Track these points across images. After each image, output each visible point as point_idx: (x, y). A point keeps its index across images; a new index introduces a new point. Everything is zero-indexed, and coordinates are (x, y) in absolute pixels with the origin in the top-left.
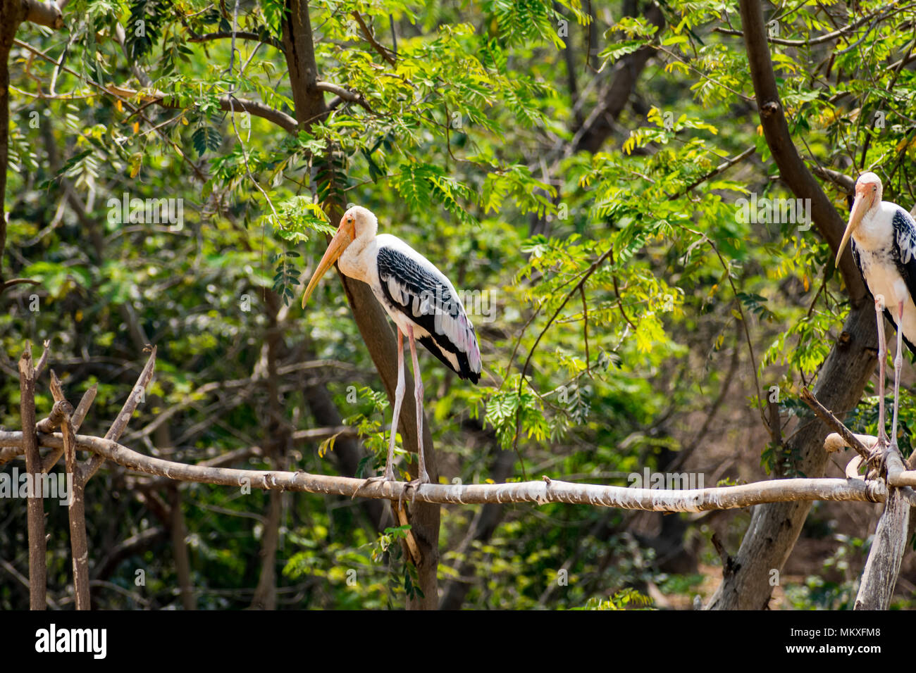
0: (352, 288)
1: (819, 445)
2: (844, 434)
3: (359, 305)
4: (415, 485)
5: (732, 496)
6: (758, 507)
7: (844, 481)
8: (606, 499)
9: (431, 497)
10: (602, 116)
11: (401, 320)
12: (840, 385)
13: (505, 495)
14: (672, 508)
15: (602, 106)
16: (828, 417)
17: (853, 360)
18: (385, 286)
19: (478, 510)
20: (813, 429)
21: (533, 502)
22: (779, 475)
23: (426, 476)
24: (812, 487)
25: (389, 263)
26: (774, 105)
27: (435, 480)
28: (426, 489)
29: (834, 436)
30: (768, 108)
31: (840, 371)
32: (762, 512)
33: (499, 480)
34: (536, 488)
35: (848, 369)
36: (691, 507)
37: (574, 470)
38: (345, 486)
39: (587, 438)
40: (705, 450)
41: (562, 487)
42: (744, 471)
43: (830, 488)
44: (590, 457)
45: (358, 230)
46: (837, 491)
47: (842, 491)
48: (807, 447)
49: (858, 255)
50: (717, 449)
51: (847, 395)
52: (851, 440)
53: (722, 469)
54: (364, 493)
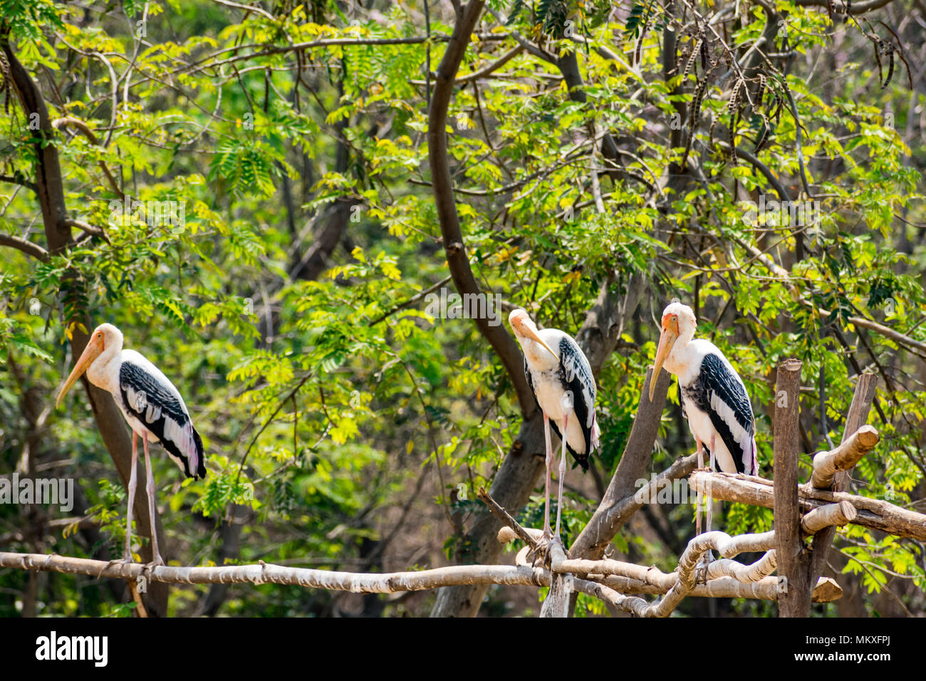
0: (94, 395)
1: (494, 535)
2: (515, 527)
3: (100, 411)
4: (150, 566)
5: (419, 579)
6: (442, 589)
7: (514, 568)
8: (313, 580)
9: (164, 578)
10: (317, 254)
11: (136, 425)
12: (514, 485)
13: (227, 576)
14: (368, 589)
15: (317, 245)
16: (501, 513)
17: (525, 463)
18: (124, 394)
19: (206, 590)
20: (489, 523)
21: (251, 584)
22: (460, 562)
23: (160, 559)
24: (487, 572)
25: (130, 376)
26: (458, 245)
27: (166, 563)
28: (159, 569)
29: (506, 529)
30: (452, 248)
31: (513, 473)
32: (445, 593)
33: (220, 563)
34: (253, 571)
35: (520, 472)
36: (385, 589)
37: (288, 556)
38: (91, 567)
39: (300, 528)
40: (403, 541)
41: (275, 570)
42: (435, 559)
43: (502, 574)
44: (302, 544)
45: (107, 344)
46: (509, 576)
47: (513, 576)
48: (484, 538)
49: (530, 375)
50: (412, 540)
51: (519, 494)
52: (520, 533)
53: (416, 557)
54: (107, 574)
